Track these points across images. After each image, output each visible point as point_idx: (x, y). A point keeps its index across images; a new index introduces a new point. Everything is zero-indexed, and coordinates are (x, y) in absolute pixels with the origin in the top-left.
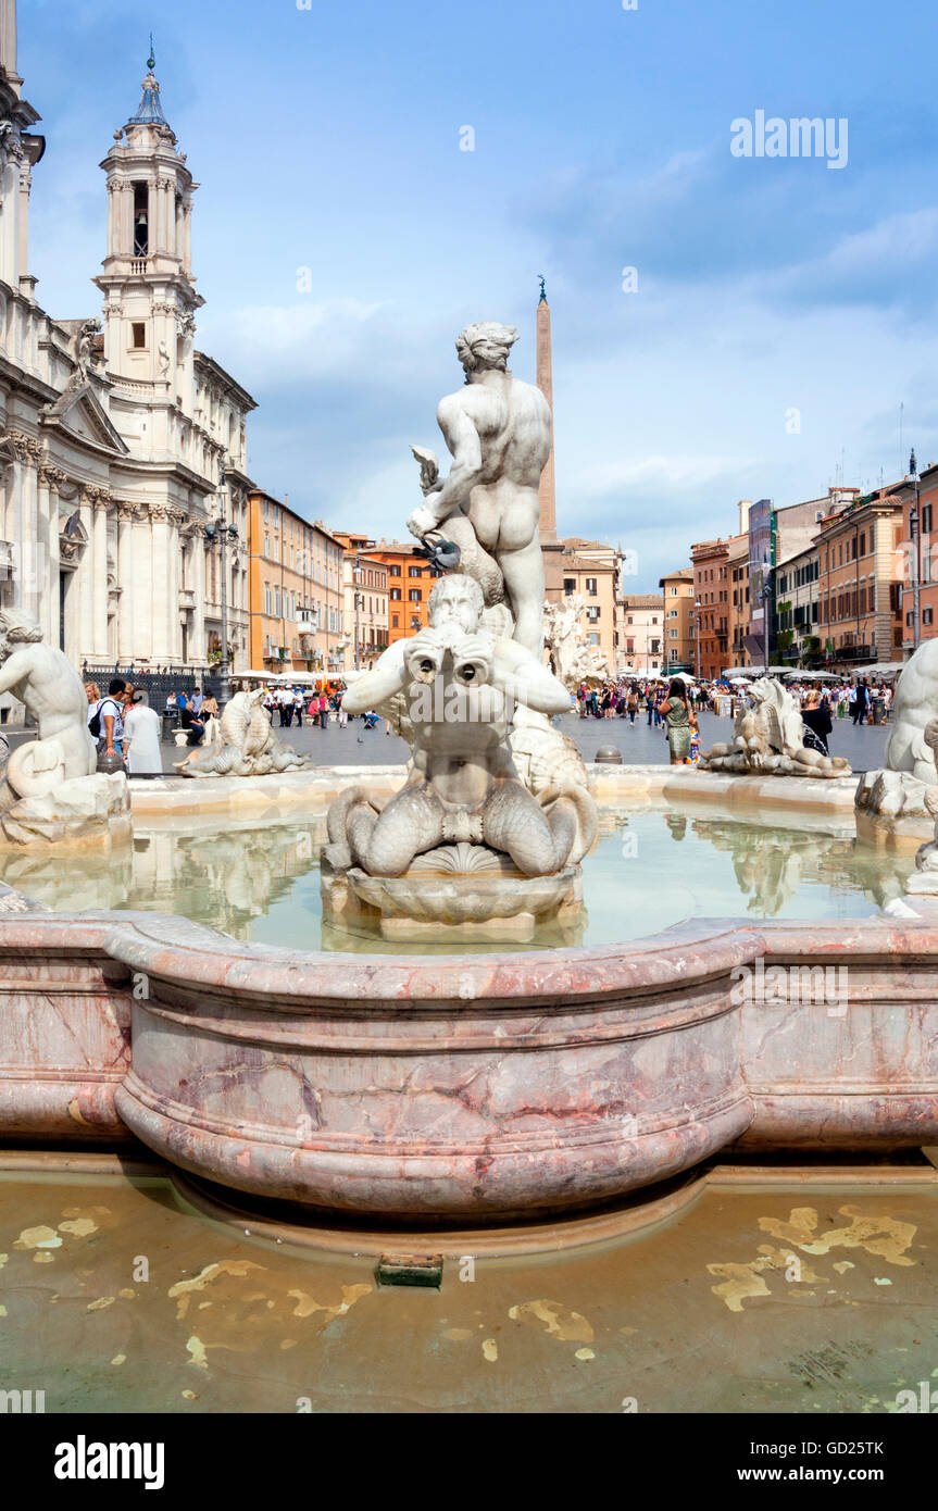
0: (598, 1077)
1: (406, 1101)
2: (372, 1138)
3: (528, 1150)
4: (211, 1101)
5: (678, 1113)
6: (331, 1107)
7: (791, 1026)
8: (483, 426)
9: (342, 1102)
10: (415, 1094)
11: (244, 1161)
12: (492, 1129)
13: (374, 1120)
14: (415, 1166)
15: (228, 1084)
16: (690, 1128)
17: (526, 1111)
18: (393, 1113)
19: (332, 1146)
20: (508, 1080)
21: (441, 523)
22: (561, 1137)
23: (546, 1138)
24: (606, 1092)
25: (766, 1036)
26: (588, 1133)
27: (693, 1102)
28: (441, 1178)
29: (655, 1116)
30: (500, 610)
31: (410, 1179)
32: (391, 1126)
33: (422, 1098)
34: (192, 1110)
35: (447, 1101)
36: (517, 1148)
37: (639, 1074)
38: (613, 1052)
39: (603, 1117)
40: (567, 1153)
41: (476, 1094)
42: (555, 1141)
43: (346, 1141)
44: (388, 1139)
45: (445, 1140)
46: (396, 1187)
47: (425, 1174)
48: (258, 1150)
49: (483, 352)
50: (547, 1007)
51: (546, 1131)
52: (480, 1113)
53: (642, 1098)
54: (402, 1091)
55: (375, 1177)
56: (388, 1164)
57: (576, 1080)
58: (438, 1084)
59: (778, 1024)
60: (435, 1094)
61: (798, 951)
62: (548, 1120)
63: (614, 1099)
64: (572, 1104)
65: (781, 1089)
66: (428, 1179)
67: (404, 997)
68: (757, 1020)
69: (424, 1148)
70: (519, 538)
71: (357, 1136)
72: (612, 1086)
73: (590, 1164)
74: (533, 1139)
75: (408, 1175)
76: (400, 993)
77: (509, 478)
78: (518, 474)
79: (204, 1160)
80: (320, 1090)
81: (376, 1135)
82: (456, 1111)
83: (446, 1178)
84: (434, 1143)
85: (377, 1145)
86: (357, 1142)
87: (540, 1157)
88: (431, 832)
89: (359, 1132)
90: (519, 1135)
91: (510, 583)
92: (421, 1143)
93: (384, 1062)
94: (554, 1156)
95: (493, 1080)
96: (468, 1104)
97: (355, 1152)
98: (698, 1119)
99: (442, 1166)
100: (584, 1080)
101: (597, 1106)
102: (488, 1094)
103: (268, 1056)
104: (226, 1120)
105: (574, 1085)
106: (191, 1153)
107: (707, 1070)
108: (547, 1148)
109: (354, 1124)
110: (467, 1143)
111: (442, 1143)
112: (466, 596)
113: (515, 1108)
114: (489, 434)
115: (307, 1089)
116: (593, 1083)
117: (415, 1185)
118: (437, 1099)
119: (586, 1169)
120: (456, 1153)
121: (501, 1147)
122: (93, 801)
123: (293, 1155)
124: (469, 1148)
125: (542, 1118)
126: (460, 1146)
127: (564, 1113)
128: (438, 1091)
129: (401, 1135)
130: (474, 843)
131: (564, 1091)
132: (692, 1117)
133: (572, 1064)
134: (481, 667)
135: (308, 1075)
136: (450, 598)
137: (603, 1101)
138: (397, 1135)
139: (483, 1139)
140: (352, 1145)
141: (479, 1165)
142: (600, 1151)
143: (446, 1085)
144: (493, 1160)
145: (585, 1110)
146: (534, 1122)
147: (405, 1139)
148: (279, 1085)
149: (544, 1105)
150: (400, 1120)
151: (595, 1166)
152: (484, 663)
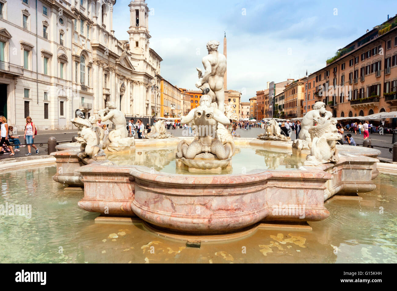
0: (235, 202)
1: (194, 207)
2: (186, 214)
3: (220, 218)
4: (152, 206)
5: (253, 211)
6: (177, 207)
7: (278, 193)
8: (212, 63)
9: (180, 206)
10: (195, 205)
11: (158, 219)
12: (212, 213)
13: (187, 210)
14: (195, 221)
15: (155, 202)
16: (255, 214)
17: (219, 209)
18: (191, 209)
19: (177, 216)
20: (216, 202)
21: (202, 85)
22: (227, 215)
23: (224, 215)
24: (237, 206)
25: (272, 195)
26: (233, 214)
27: (256, 209)
28: (201, 223)
29: (248, 211)
30: (215, 103)
31: (194, 223)
32: (190, 212)
33: (197, 206)
34: (147, 208)
35: (202, 207)
36: (217, 217)
37: (244, 202)
38: (238, 197)
39: (236, 211)
40: (228, 219)
41: (209, 205)
42: (226, 216)
43: (180, 215)
44: (189, 215)
45: (202, 215)
46: (191, 225)
47: (197, 223)
48: (161, 217)
49: (212, 47)
50: (225, 187)
51: (224, 214)
52: (209, 209)
53: (245, 207)
54: (193, 204)
55: (186, 223)
56: (189, 220)
57: (230, 203)
58: (200, 203)
59: (275, 192)
60: (200, 205)
61: (279, 177)
62: (224, 211)
63: (238, 207)
64: (229, 208)
66: (198, 224)
67: (194, 183)
68: (270, 191)
69: (197, 217)
70: (219, 88)
71: (183, 214)
72: (238, 204)
74: (221, 215)
75: (194, 222)
76: (193, 183)
77: (218, 75)
78: (219, 74)
79: (150, 219)
80: (175, 204)
81: (187, 214)
82: (204, 209)
83: (202, 223)
84: (199, 216)
85: (187, 216)
86: (183, 215)
87: (222, 219)
88: (199, 150)
89: (183, 213)
90: (218, 214)
91: (217, 98)
92: (197, 216)
93: (189, 198)
94: (225, 219)
95: (212, 202)
96: (207, 207)
97: (182, 217)
98: (257, 213)
99: (201, 221)
100: (232, 203)
101: (235, 209)
102: (211, 205)
103: (164, 196)
104: (155, 210)
105: (230, 204)
106: (147, 217)
107: (259, 202)
108: (224, 218)
109: (182, 211)
110: (207, 216)
111: (201, 216)
112: (208, 99)
113: (217, 208)
114: (213, 65)
115: (172, 203)
116: (234, 204)
117: (195, 225)
119: (232, 223)
120: (204, 218)
121: (214, 217)
122: (127, 143)
123: (169, 218)
124: (207, 217)
125: (223, 211)
126: (205, 217)
127: (228, 210)
128: (201, 204)
129: (193, 214)
130: (209, 152)
131: (228, 205)
132: (256, 212)
133: (230, 199)
134: (211, 115)
135: (173, 200)
136: (204, 100)
137: (236, 208)
138: (191, 214)
139: (210, 215)
140: (182, 216)
141: (209, 221)
142: (235, 219)
143: (202, 203)
144: (212, 220)
145: (232, 209)
146: (221, 212)
147: (193, 215)
148: (166, 203)
149: (223, 208)
150: (192, 211)
151: (234, 222)
152: (212, 114)
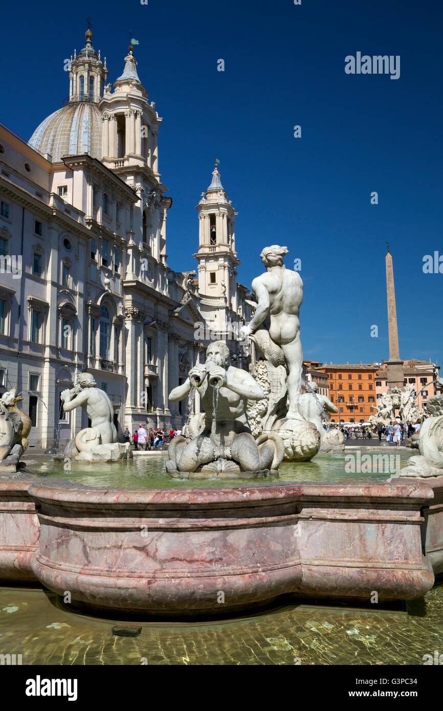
0: (209, 545)
1: (122, 552)
2: (107, 569)
3: (173, 578)
4: (53, 553)
5: (254, 567)
6: (93, 554)
7: (321, 532)
8: (270, 289)
9: (97, 552)
10: (125, 549)
11: (58, 580)
12: (158, 566)
13: (109, 561)
14: (122, 582)
15: (59, 545)
16: (258, 575)
17: (173, 559)
18: (117, 557)
19: (91, 572)
20: (165, 544)
21: (254, 332)
22: (189, 572)
23: (182, 572)
24: (213, 553)
25: (309, 536)
26: (203, 572)
27: (263, 563)
28: (132, 588)
29: (240, 567)
31: (119, 588)
32: (115, 564)
33: (128, 551)
34: (47, 558)
35: (138, 552)
36: (167, 576)
37: (231, 546)
38: (216, 534)
39: (211, 565)
40: (191, 580)
41: (151, 549)
42: (186, 574)
43: (97, 570)
44: (113, 570)
45: (137, 571)
46: (114, 592)
47: (125, 586)
48: (64, 574)
50: (182, 510)
51: (183, 569)
52: (153, 559)
53: (233, 557)
54: (120, 547)
55: (106, 587)
56: (111, 581)
57: (198, 546)
58: (135, 544)
59: (314, 530)
60: (133, 549)
62: (185, 564)
63: (217, 556)
64: (196, 557)
65: (316, 563)
66: (127, 589)
68: (305, 528)
69: (127, 574)
71: (102, 568)
72: (216, 550)
73: (202, 586)
74: (176, 572)
75: (118, 586)
76: (115, 501)
78: (288, 309)
79: (47, 580)
80: (89, 547)
81: (109, 567)
82: (142, 558)
83: (134, 588)
84: (132, 572)
85: (109, 573)
86: (101, 571)
87: (178, 581)
88: (208, 454)
89: (103, 567)
90: (170, 570)
91: (286, 357)
92: (126, 572)
93: (113, 534)
94: (184, 581)
95: (159, 543)
96: (148, 554)
97: (100, 575)
98: (263, 571)
99: (133, 583)
100: (201, 546)
101: (208, 559)
102: (157, 550)
103: (72, 532)
104: (58, 562)
105: (197, 548)
106: (43, 578)
107: (272, 548)
108: (182, 577)
109: (101, 562)
110: (146, 573)
111: (135, 572)
112: (218, 350)
113: (169, 558)
114: (273, 293)
115: (84, 546)
116: (206, 548)
117: (123, 592)
118: (134, 551)
119: (200, 589)
120: (140, 577)
121: (161, 575)
122: (110, 453)
123: (75, 577)
124: (147, 575)
125: (181, 563)
126: (142, 574)
127: (191, 562)
128: (135, 547)
129: (120, 568)
130: (228, 459)
131: (192, 550)
132: (260, 569)
133: (197, 538)
135: (85, 540)
136: (212, 351)
137: (212, 557)
138: (118, 568)
139: (153, 571)
140: (99, 572)
141: (149, 583)
142: (207, 581)
143: (138, 545)
144: (156, 581)
145: (202, 561)
146: (177, 564)
147: (121, 570)
148: (75, 543)
149: (182, 557)
150: (119, 561)
151: (204, 588)
